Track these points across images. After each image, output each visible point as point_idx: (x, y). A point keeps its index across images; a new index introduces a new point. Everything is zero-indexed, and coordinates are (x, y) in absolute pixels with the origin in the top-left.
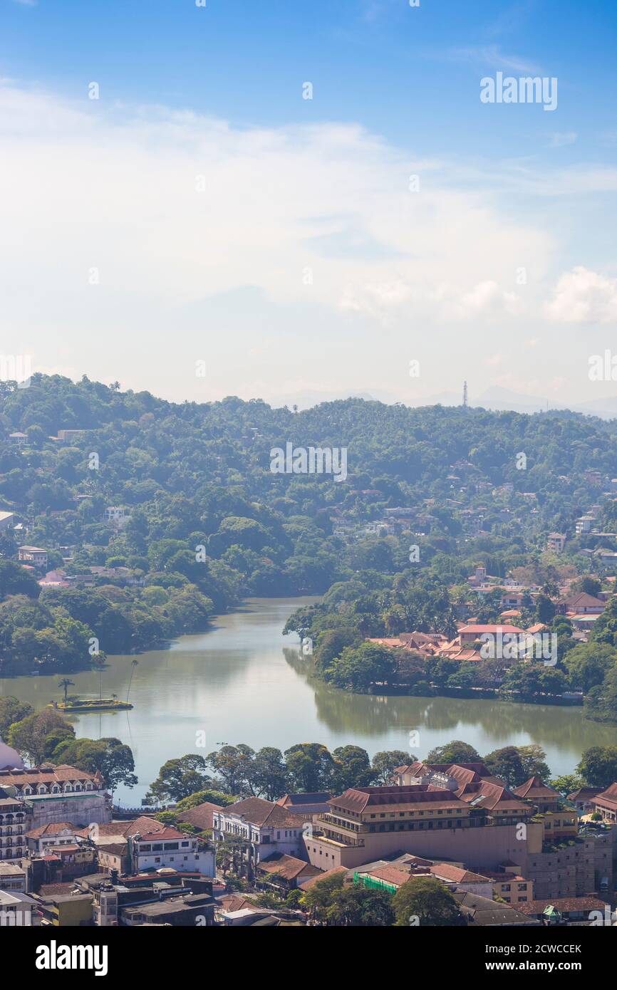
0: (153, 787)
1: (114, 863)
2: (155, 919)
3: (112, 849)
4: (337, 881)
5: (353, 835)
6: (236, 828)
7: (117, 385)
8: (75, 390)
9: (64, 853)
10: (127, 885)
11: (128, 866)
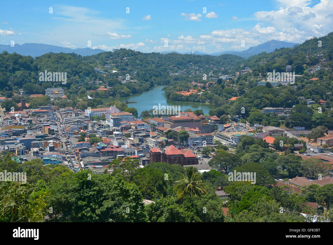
0: (140, 115)
1: (134, 127)
2: (141, 136)
3: (133, 125)
4: (170, 131)
5: (172, 123)
6: (154, 122)
7: (134, 50)
8: (127, 51)
9: (126, 126)
10: (136, 131)
11: (136, 127)
